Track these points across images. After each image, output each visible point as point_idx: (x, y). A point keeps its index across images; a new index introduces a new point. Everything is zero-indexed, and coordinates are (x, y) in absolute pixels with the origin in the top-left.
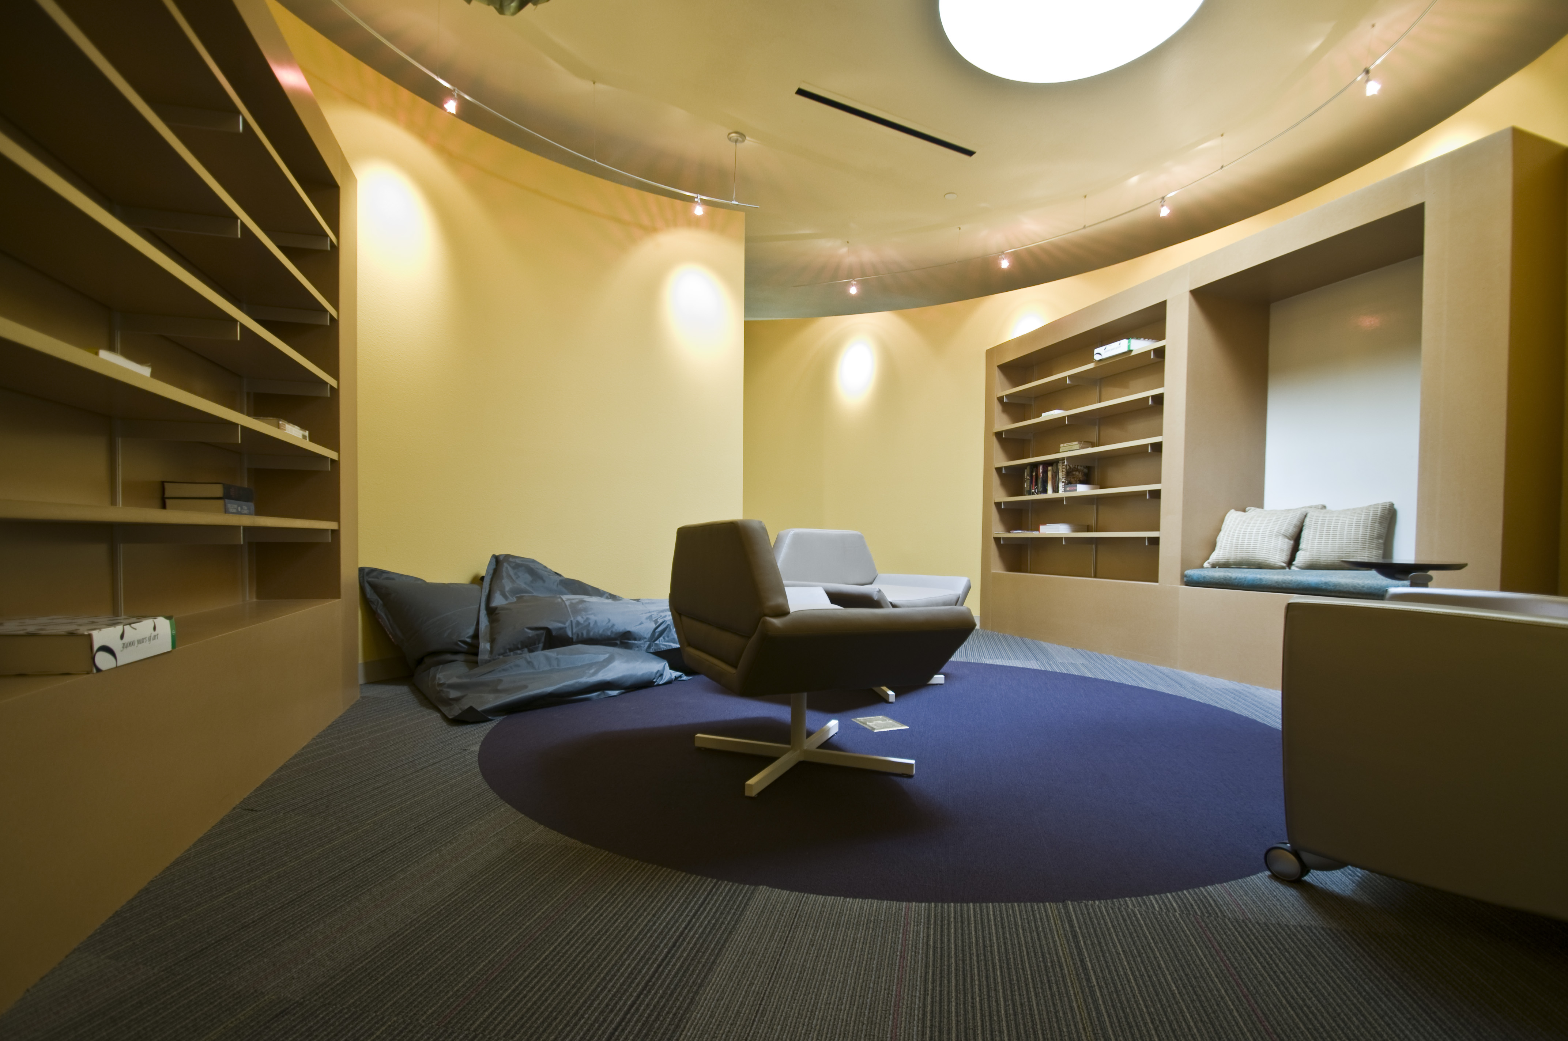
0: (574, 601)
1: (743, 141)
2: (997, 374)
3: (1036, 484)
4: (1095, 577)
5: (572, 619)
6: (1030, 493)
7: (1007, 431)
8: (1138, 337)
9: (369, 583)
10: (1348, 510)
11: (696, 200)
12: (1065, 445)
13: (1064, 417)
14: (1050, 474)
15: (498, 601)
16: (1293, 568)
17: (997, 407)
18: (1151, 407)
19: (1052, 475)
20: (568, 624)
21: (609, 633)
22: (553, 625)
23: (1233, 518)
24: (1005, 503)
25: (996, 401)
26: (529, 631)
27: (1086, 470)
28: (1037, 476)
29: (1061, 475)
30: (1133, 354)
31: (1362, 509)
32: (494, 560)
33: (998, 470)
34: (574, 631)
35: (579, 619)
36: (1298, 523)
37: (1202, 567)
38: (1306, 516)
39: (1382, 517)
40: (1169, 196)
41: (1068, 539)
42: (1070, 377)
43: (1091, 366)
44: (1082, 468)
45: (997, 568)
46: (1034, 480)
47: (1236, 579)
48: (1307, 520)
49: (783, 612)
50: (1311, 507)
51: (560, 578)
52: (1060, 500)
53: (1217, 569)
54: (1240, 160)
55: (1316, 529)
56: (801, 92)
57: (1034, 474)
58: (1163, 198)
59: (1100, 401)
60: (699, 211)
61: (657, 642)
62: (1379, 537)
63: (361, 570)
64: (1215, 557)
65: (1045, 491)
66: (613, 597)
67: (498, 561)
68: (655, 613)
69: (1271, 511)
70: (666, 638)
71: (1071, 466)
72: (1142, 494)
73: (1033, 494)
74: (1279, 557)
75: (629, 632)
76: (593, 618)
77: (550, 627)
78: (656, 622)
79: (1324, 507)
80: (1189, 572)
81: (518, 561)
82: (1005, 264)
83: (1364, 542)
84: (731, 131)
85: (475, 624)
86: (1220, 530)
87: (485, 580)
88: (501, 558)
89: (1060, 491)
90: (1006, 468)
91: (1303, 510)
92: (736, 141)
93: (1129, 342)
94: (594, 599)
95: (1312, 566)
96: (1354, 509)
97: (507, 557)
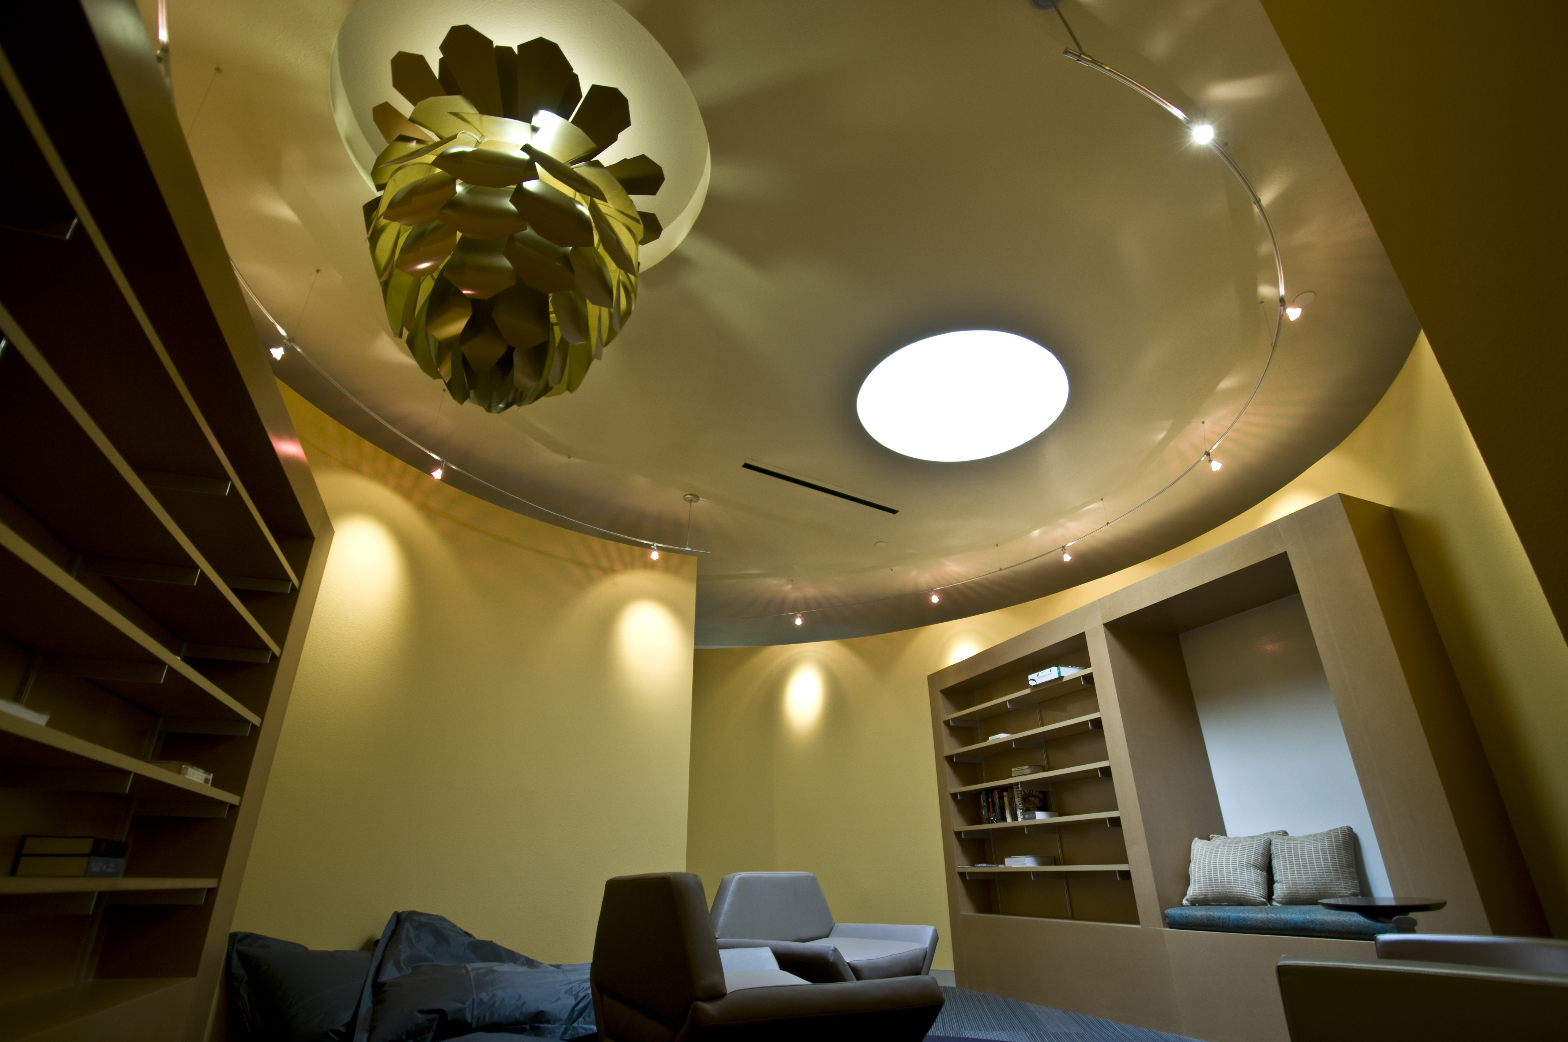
0: (481, 972)
1: (697, 501)
2: (940, 698)
3: (994, 811)
4: (1073, 918)
5: (475, 996)
6: (990, 822)
7: (957, 755)
8: (1066, 665)
9: (238, 952)
10: (1310, 835)
11: (652, 547)
12: (1017, 769)
13: (1011, 741)
14: (1006, 800)
15: (390, 974)
16: (1274, 903)
17: (945, 731)
18: (1091, 731)
19: (1009, 801)
20: (469, 1003)
21: (517, 1015)
22: (449, 1006)
23: (1198, 846)
24: (965, 832)
25: (943, 725)
26: (419, 1015)
27: (1041, 796)
28: (993, 801)
29: (1018, 801)
30: (1064, 680)
31: (1322, 834)
32: (395, 918)
33: (954, 796)
34: (475, 1013)
35: (484, 996)
36: (1265, 852)
37: (1182, 905)
38: (1270, 843)
39: (1345, 843)
40: (1068, 545)
41: (1037, 874)
42: (1010, 701)
43: (1027, 691)
44: (1037, 794)
45: (967, 910)
46: (991, 807)
47: (1219, 918)
48: (1273, 848)
49: (717, 993)
50: (1272, 833)
51: (470, 940)
52: (1020, 829)
53: (1197, 907)
54: (1122, 518)
55: (1284, 858)
56: (747, 466)
57: (990, 800)
58: (1063, 547)
59: (1043, 725)
60: (655, 556)
61: (575, 1025)
62: (1349, 866)
63: (233, 936)
64: (1192, 891)
65: (1004, 819)
66: (530, 963)
67: (399, 919)
68: (576, 985)
69: (1235, 838)
70: (587, 1018)
71: (1026, 791)
72: (1102, 821)
73: (992, 822)
74: (1256, 892)
75: (542, 1012)
76: (500, 993)
77: (445, 1009)
78: (576, 996)
79: (1285, 833)
80: (1170, 911)
81: (423, 919)
82: (935, 599)
83: (1336, 871)
84: (686, 494)
85: (356, 1005)
86: (1190, 861)
87: (380, 944)
88: (404, 916)
89: (1020, 819)
90: (961, 793)
91: (1266, 837)
92: (691, 501)
93: (1059, 669)
94: (506, 968)
95: (1292, 901)
96: (1315, 835)
97: (412, 913)
